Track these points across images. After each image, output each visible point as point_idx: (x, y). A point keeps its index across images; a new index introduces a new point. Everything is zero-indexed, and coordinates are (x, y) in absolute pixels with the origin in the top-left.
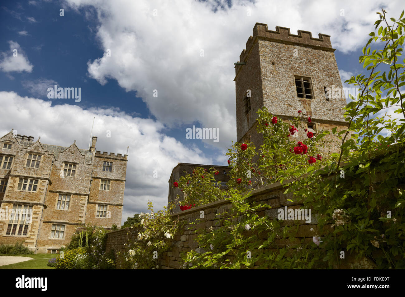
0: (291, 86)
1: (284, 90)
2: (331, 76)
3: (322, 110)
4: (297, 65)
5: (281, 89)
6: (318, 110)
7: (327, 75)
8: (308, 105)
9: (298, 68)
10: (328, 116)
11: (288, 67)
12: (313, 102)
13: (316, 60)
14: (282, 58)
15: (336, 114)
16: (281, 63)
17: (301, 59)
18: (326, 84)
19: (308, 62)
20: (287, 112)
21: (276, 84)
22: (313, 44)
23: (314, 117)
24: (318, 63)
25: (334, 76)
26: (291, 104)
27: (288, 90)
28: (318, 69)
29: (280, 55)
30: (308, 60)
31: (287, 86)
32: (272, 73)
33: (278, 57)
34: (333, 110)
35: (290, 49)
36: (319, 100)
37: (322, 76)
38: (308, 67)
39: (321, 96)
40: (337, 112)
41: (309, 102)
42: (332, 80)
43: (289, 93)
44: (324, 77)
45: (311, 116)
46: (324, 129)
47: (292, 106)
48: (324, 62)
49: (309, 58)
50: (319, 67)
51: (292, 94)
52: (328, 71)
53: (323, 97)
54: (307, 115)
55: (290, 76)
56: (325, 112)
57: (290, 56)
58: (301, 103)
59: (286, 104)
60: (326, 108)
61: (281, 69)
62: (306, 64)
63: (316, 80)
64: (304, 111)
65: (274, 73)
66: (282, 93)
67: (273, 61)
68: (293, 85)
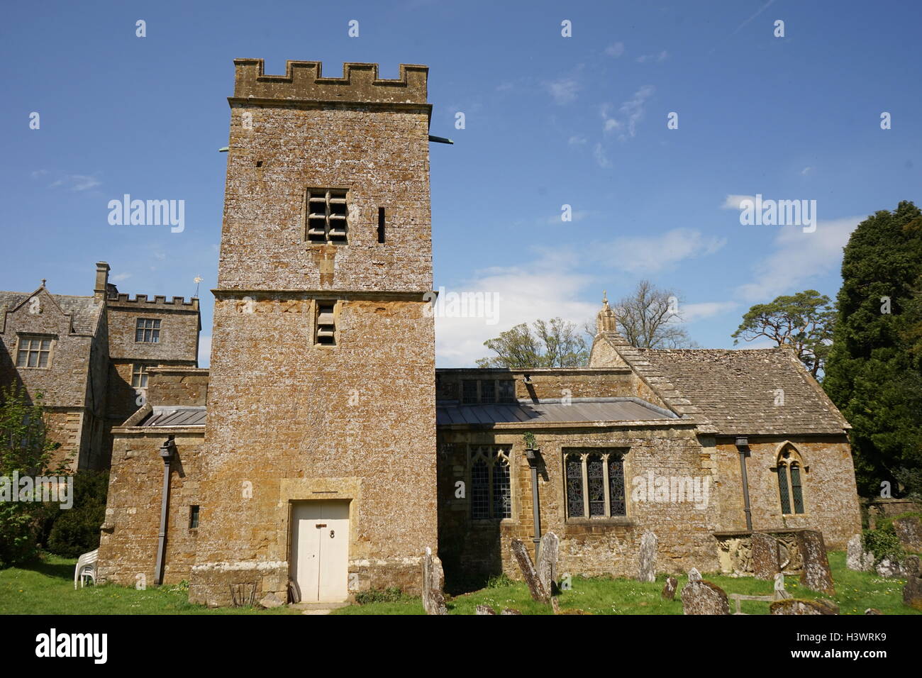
0: (294, 215)
1: (275, 227)
2: (405, 178)
3: (362, 266)
4: (320, 161)
5: (269, 226)
6: (351, 269)
7: (394, 177)
8: (329, 258)
9: (320, 167)
10: (374, 281)
11: (296, 168)
12: (342, 249)
13: (374, 140)
14: (284, 149)
15: (398, 272)
16: (279, 161)
17: (334, 142)
18: (386, 201)
19: (350, 149)
20: (272, 281)
21: (257, 214)
22: (376, 96)
23: (338, 286)
24: (378, 146)
25: (413, 177)
26: (286, 260)
27: (284, 227)
28: (372, 164)
29: (282, 141)
30: (351, 143)
31: (283, 217)
32: (252, 190)
33: (275, 146)
34: (391, 264)
35: (311, 121)
36: (359, 243)
37: (379, 181)
38: (347, 161)
39: (368, 234)
40: (400, 268)
41: (332, 251)
42: (406, 188)
43: (285, 234)
44: (385, 182)
45: (331, 284)
46: (356, 311)
47: (287, 265)
48: (393, 144)
49: (356, 137)
50: (376, 159)
51: (293, 235)
52: (399, 166)
53: (370, 234)
54: (322, 283)
55: (296, 190)
56: (370, 271)
57: (306, 138)
58: (310, 255)
59: (275, 260)
60: (374, 262)
61: (276, 176)
62: (343, 154)
63: (363, 194)
64: (316, 274)
65: (257, 189)
66: (269, 236)
67: (261, 157)
68: (300, 214)
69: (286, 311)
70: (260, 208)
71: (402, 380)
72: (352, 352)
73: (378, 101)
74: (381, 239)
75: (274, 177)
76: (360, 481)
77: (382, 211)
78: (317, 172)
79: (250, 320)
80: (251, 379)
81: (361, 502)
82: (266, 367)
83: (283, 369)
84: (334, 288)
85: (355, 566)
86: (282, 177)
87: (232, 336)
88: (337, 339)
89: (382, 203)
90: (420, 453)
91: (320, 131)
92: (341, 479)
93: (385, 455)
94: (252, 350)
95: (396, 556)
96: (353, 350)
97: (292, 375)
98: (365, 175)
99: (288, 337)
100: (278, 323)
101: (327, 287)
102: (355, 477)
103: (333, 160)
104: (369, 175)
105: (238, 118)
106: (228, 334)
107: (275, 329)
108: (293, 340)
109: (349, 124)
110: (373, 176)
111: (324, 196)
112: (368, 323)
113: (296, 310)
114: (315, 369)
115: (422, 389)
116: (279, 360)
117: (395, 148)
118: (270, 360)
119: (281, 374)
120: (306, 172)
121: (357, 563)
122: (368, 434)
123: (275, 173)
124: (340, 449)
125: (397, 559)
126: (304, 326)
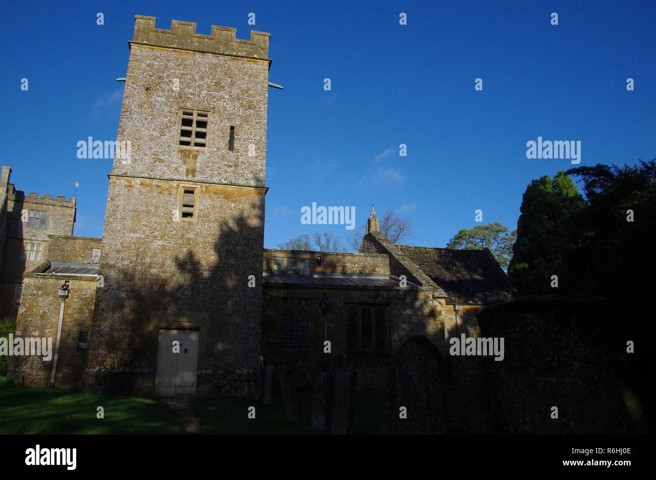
0: (170, 127)
1: (156, 134)
2: (250, 108)
3: (216, 166)
4: (191, 91)
5: (152, 132)
6: (208, 167)
7: (242, 106)
8: (193, 158)
9: (191, 95)
10: (224, 176)
11: (174, 94)
12: (203, 152)
13: (229, 80)
14: (167, 80)
15: (241, 172)
16: (162, 88)
17: (202, 78)
18: (237, 122)
19: (213, 84)
20: (152, 171)
21: (144, 124)
22: (233, 50)
23: (199, 177)
24: (232, 84)
25: (255, 107)
26: (162, 158)
27: (162, 134)
28: (228, 96)
29: (165, 75)
30: (214, 81)
31: (162, 128)
32: (141, 106)
33: (160, 77)
34: (236, 166)
35: (187, 63)
36: (216, 149)
37: (232, 108)
38: (210, 93)
39: (222, 143)
40: (243, 169)
41: (196, 153)
42: (250, 114)
43: (164, 138)
44: (236, 109)
45: (194, 176)
46: (210, 197)
47: (163, 161)
48: (243, 84)
49: (217, 76)
50: (231, 92)
51: (169, 140)
52: (246, 99)
53: (224, 143)
54: (187, 175)
55: (173, 109)
56: (221, 170)
57: (183, 74)
58: (180, 154)
59: (154, 157)
60: (225, 163)
61: (159, 99)
62: (208, 87)
63: (220, 116)
64: (183, 169)
65: (145, 106)
66: (151, 140)
67: (150, 85)
68: (174, 126)
69: (160, 193)
70: (146, 119)
71: (240, 247)
72: (206, 225)
73: (234, 53)
74: (231, 147)
75: (158, 99)
76: (208, 315)
77: (232, 128)
78: (189, 98)
79: (134, 198)
80: (133, 239)
81: (208, 330)
82: (144, 232)
83: (156, 234)
84: (196, 179)
85: (202, 373)
86: (163, 99)
87: (121, 207)
88: (196, 215)
89: (233, 124)
90: (250, 298)
91: (192, 70)
92: (194, 313)
93: (226, 298)
94: (135, 218)
95: (231, 368)
96: (207, 224)
97: (162, 237)
98: (222, 103)
99: (161, 211)
100: (154, 201)
101: (190, 177)
102: (204, 312)
103: (201, 91)
104: (225, 103)
105: (135, 56)
106: (117, 207)
107: (152, 205)
108: (164, 213)
109: (213, 67)
110: (227, 104)
111: (191, 114)
112: (219, 205)
113: (168, 193)
114: (179, 235)
115: (254, 253)
116: (153, 227)
117: (244, 87)
118: (147, 226)
119: (155, 237)
120: (181, 98)
121: (203, 371)
122: (215, 282)
123: (158, 96)
124: (194, 292)
125: (232, 370)
126: (173, 204)
